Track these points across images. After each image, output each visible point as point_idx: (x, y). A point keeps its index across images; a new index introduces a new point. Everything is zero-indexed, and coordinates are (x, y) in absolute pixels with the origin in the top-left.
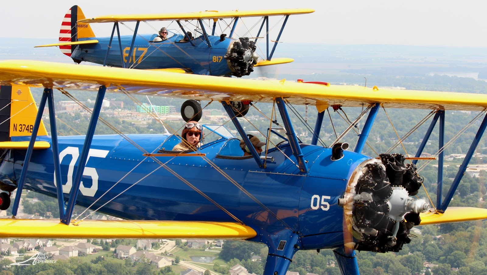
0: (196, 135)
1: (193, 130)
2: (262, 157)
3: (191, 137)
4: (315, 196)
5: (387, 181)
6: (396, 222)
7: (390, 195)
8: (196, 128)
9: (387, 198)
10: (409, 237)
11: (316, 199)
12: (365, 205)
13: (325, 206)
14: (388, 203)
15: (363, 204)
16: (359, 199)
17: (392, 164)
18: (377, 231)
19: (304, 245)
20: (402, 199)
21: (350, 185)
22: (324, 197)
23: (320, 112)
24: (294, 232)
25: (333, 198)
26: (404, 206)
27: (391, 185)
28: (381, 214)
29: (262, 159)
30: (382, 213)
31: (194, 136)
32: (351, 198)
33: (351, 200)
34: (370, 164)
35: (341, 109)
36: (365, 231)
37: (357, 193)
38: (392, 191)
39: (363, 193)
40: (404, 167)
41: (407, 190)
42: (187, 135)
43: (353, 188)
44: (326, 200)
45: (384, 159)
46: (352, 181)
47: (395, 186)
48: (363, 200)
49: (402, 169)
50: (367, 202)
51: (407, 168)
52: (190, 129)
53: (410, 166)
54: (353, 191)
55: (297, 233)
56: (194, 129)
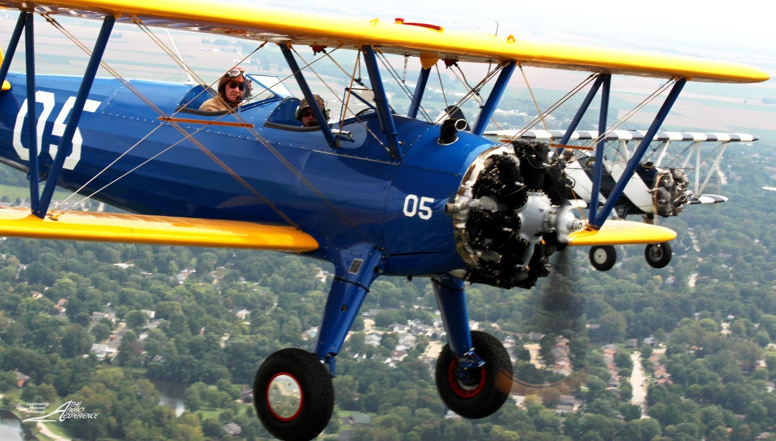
0: (241, 89)
1: (237, 79)
2: (335, 131)
3: (233, 91)
4: (410, 197)
5: (521, 182)
6: (529, 244)
7: (523, 204)
8: (242, 78)
9: (519, 207)
10: (547, 268)
11: (411, 201)
12: (486, 216)
13: (425, 213)
14: (520, 215)
15: (482, 214)
16: (476, 205)
17: (529, 157)
18: (501, 256)
19: (390, 268)
20: (542, 210)
21: (464, 183)
22: (424, 199)
23: (426, 69)
24: (375, 248)
25: (438, 200)
26: (544, 222)
27: (526, 189)
28: (507, 232)
29: (334, 134)
30: (510, 230)
31: (237, 89)
32: (465, 203)
33: (464, 207)
34: (497, 156)
35: (456, 65)
36: (483, 254)
37: (474, 198)
38: (527, 197)
39: (484, 198)
40: (547, 162)
41: (549, 197)
42: (228, 86)
43: (468, 189)
44: (426, 204)
45: (518, 149)
46: (468, 178)
47: (531, 191)
48: (482, 208)
49: (543, 166)
50: (489, 211)
51: (551, 164)
52: (234, 77)
53: (555, 161)
54: (469, 193)
55: (380, 250)
56: (240, 79)
